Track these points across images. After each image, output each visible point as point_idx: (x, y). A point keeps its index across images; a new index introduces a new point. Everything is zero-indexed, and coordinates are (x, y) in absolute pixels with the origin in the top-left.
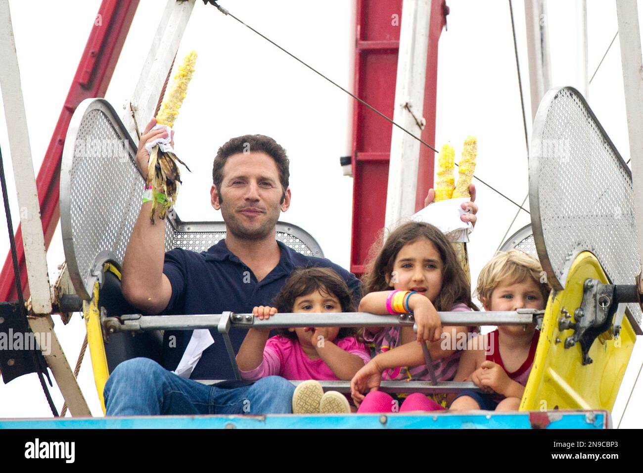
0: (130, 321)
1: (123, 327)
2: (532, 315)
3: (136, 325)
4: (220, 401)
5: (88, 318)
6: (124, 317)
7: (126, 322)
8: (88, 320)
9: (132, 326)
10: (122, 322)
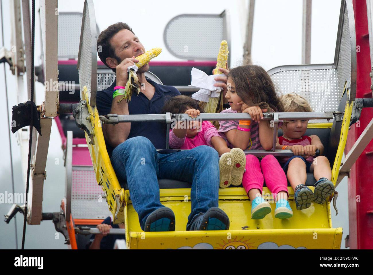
0: (113, 118)
1: (109, 121)
2: (333, 114)
3: (117, 120)
4: (163, 160)
5: (95, 116)
6: (109, 115)
7: (110, 118)
8: (95, 117)
9: (114, 120)
10: (108, 118)
